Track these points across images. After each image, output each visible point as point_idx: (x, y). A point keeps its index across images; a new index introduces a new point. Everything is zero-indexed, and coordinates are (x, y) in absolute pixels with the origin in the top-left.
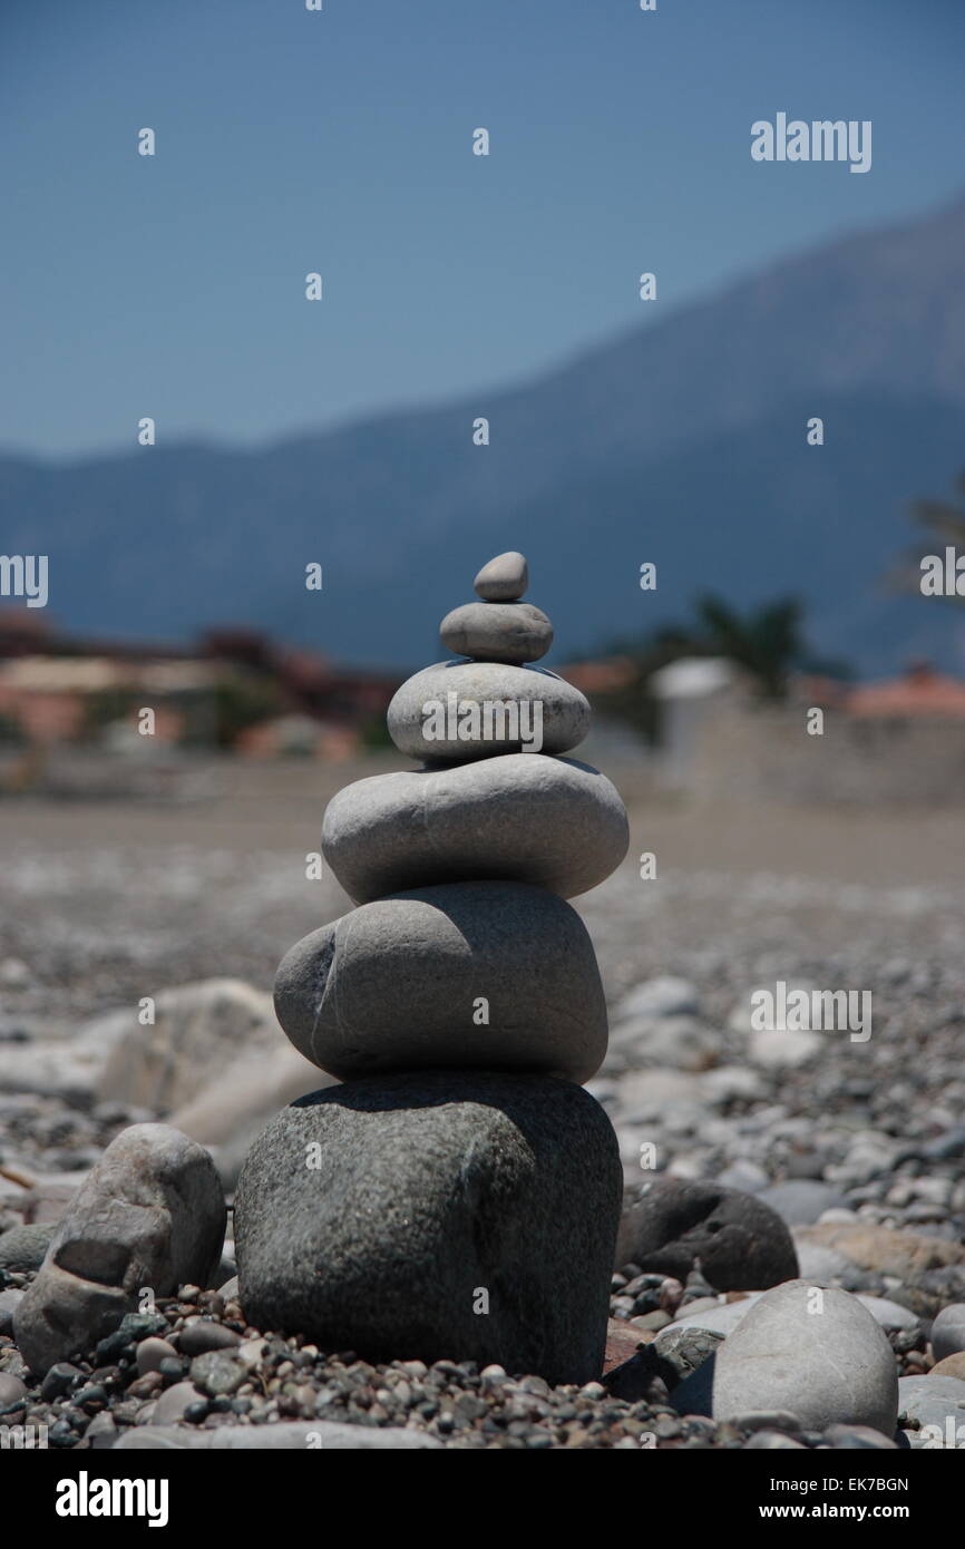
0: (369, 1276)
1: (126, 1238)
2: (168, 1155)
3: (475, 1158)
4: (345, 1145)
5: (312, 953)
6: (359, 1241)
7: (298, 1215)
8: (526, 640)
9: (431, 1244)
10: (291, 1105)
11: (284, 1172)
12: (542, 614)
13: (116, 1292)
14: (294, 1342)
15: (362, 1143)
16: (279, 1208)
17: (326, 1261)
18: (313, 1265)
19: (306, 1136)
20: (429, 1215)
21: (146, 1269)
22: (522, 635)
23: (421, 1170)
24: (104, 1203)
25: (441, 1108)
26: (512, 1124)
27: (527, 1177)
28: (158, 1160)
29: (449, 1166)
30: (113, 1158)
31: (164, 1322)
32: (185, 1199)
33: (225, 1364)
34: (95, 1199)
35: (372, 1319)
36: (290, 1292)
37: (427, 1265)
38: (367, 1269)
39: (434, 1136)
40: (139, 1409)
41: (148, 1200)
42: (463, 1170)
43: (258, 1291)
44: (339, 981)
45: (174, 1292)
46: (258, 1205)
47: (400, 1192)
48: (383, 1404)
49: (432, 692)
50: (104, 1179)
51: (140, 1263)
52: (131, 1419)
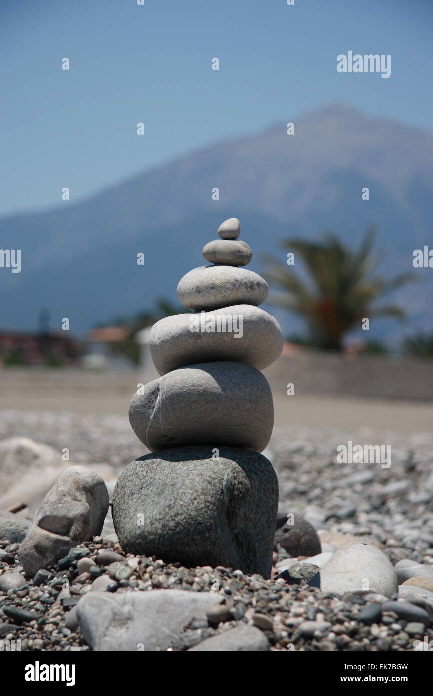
0: (187, 529)
1: (71, 515)
2: (88, 479)
3: (228, 480)
4: (167, 475)
5: (149, 392)
6: (182, 514)
7: (147, 505)
8: (242, 256)
9: (213, 516)
10: (136, 460)
11: (137, 488)
12: (247, 245)
13: (66, 538)
14: (151, 559)
15: (177, 474)
16: (137, 503)
17: (167, 523)
18: (161, 525)
19: (147, 472)
20: (211, 503)
21: (80, 529)
22: (240, 254)
23: (207, 484)
24: (61, 500)
25: (209, 459)
26: (240, 467)
27: (247, 490)
28: (84, 481)
29: (218, 483)
30: (64, 480)
31: (89, 551)
32: (94, 499)
33: (123, 567)
34: (57, 497)
35: (188, 548)
36: (150, 537)
37: (211, 525)
38: (186, 526)
39: (210, 470)
40: (81, 589)
41: (80, 499)
42: (224, 485)
43: (133, 538)
44: (163, 404)
45: (91, 539)
46: (126, 502)
47: (199, 493)
48: (199, 584)
49: (203, 278)
50: (60, 489)
51: (78, 527)
52: (78, 592)
